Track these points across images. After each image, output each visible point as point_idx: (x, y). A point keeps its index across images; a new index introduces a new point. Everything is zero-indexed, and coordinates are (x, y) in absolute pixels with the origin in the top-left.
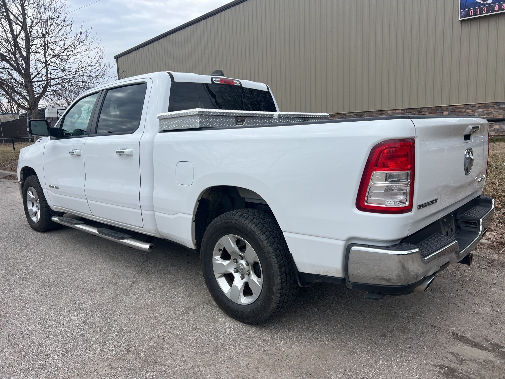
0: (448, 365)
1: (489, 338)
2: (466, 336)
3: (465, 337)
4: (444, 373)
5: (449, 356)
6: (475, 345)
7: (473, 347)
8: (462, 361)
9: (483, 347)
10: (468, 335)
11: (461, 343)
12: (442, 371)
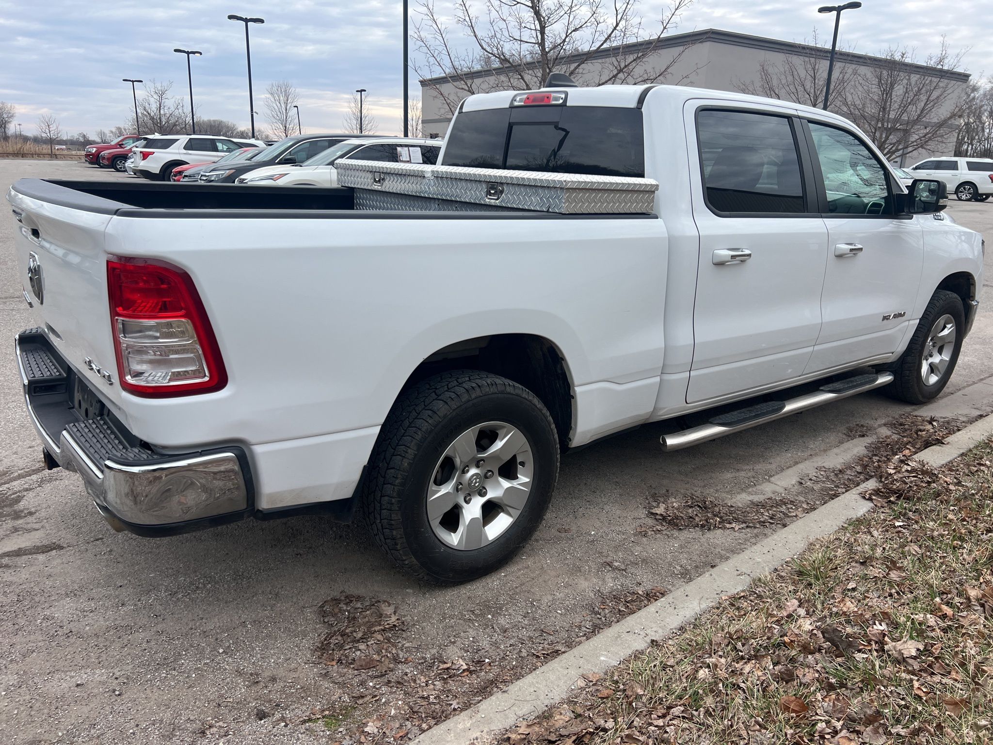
0: (26, 518)
1: (10, 571)
2: (44, 555)
3: (43, 553)
4: (22, 511)
5: (36, 526)
6: (19, 553)
7: (19, 548)
8: (16, 530)
9: (8, 556)
10: (41, 557)
11: (39, 544)
12: (26, 512)
